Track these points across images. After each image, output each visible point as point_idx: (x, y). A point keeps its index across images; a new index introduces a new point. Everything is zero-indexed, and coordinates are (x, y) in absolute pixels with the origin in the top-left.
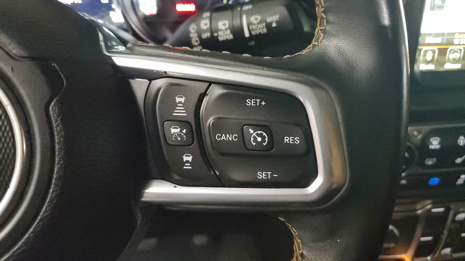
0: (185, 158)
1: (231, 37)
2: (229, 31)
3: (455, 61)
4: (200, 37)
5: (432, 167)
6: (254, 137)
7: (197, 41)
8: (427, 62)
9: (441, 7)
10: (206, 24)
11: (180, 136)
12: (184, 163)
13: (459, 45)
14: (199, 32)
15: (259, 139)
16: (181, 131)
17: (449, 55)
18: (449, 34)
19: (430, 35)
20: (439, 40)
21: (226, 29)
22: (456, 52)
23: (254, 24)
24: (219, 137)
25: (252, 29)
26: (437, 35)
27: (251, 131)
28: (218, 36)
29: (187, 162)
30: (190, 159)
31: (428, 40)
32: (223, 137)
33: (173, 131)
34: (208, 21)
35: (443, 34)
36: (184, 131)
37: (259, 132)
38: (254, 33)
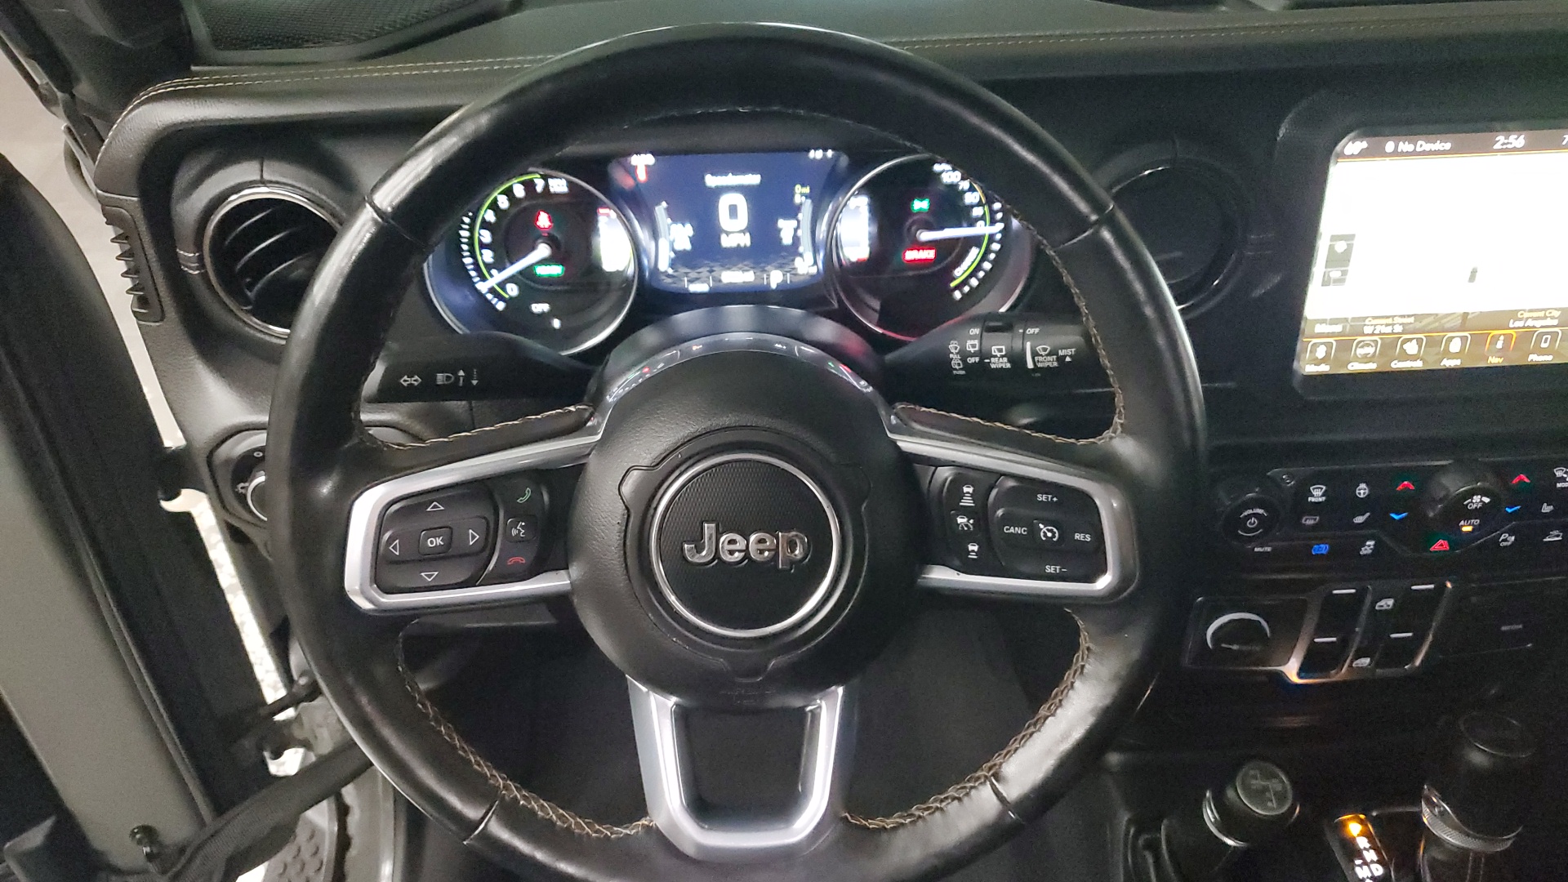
0: (971, 548)
1: (1009, 366)
2: (1005, 359)
3: (1366, 359)
4: (964, 360)
5: (1314, 527)
6: (1044, 532)
7: (959, 364)
8: (1318, 362)
9: (1340, 281)
10: (974, 346)
11: (967, 526)
12: (968, 552)
13: (1373, 334)
14: (964, 355)
15: (1049, 535)
16: (968, 521)
17: (1355, 350)
18: (1354, 319)
19: (1323, 321)
20: (1338, 328)
21: (1002, 356)
22: (1368, 345)
23: (1041, 355)
24: (1007, 529)
25: (1038, 361)
26: (1334, 322)
27: (1041, 526)
28: (990, 362)
29: (973, 551)
30: (976, 548)
31: (1319, 329)
32: (1012, 530)
33: (960, 520)
34: (976, 342)
35: (1346, 320)
36: (971, 521)
37: (1050, 528)
38: (1040, 365)
